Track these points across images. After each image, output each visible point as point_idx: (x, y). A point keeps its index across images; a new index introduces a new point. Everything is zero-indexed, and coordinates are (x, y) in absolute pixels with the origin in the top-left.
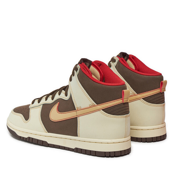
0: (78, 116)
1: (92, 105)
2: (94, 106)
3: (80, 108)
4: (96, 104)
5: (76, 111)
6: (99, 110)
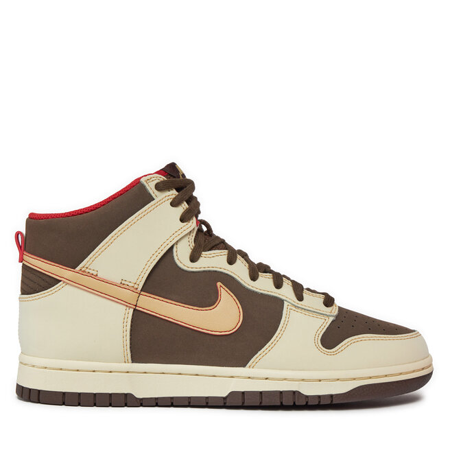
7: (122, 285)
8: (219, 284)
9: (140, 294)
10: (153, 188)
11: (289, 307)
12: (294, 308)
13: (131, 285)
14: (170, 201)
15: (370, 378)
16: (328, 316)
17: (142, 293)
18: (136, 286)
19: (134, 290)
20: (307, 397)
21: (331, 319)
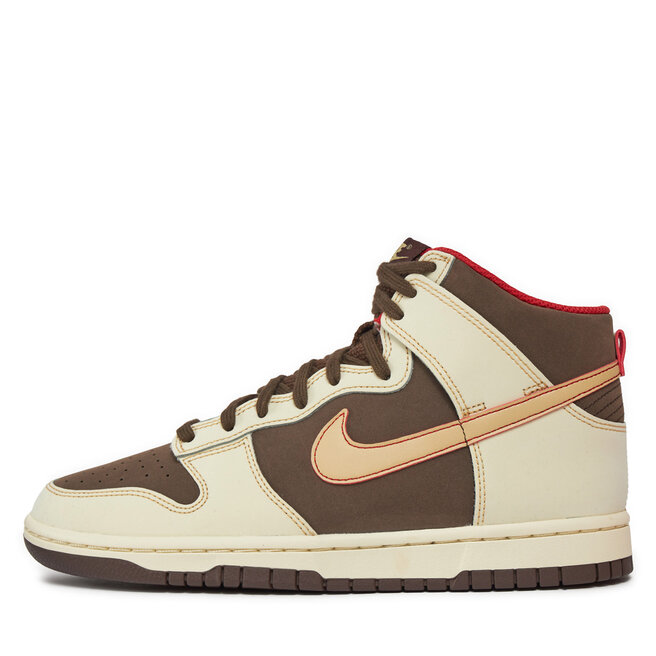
0: (469, 443)
1: (534, 389)
2: (544, 390)
3: (482, 407)
4: (550, 384)
5: (457, 422)
6: (561, 405)
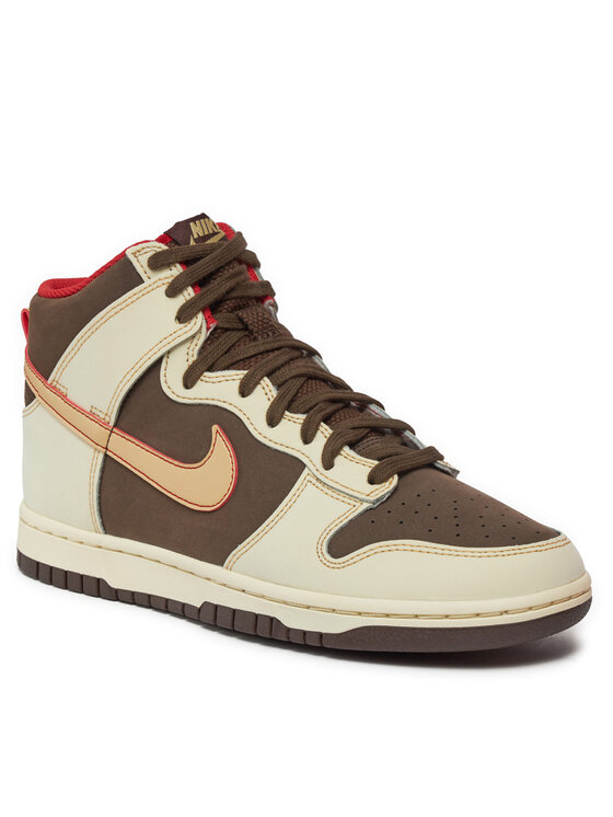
7: (91, 416)
8: (215, 428)
9: (112, 432)
10: (145, 264)
11: (309, 478)
12: (314, 481)
13: (102, 416)
14: (165, 287)
15: (388, 616)
16: (362, 501)
17: (114, 430)
18: (107, 419)
19: (103, 424)
20: (289, 630)
21: (366, 506)
